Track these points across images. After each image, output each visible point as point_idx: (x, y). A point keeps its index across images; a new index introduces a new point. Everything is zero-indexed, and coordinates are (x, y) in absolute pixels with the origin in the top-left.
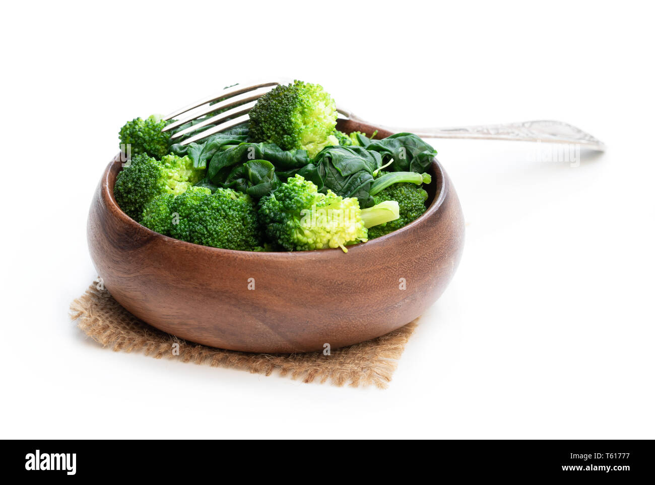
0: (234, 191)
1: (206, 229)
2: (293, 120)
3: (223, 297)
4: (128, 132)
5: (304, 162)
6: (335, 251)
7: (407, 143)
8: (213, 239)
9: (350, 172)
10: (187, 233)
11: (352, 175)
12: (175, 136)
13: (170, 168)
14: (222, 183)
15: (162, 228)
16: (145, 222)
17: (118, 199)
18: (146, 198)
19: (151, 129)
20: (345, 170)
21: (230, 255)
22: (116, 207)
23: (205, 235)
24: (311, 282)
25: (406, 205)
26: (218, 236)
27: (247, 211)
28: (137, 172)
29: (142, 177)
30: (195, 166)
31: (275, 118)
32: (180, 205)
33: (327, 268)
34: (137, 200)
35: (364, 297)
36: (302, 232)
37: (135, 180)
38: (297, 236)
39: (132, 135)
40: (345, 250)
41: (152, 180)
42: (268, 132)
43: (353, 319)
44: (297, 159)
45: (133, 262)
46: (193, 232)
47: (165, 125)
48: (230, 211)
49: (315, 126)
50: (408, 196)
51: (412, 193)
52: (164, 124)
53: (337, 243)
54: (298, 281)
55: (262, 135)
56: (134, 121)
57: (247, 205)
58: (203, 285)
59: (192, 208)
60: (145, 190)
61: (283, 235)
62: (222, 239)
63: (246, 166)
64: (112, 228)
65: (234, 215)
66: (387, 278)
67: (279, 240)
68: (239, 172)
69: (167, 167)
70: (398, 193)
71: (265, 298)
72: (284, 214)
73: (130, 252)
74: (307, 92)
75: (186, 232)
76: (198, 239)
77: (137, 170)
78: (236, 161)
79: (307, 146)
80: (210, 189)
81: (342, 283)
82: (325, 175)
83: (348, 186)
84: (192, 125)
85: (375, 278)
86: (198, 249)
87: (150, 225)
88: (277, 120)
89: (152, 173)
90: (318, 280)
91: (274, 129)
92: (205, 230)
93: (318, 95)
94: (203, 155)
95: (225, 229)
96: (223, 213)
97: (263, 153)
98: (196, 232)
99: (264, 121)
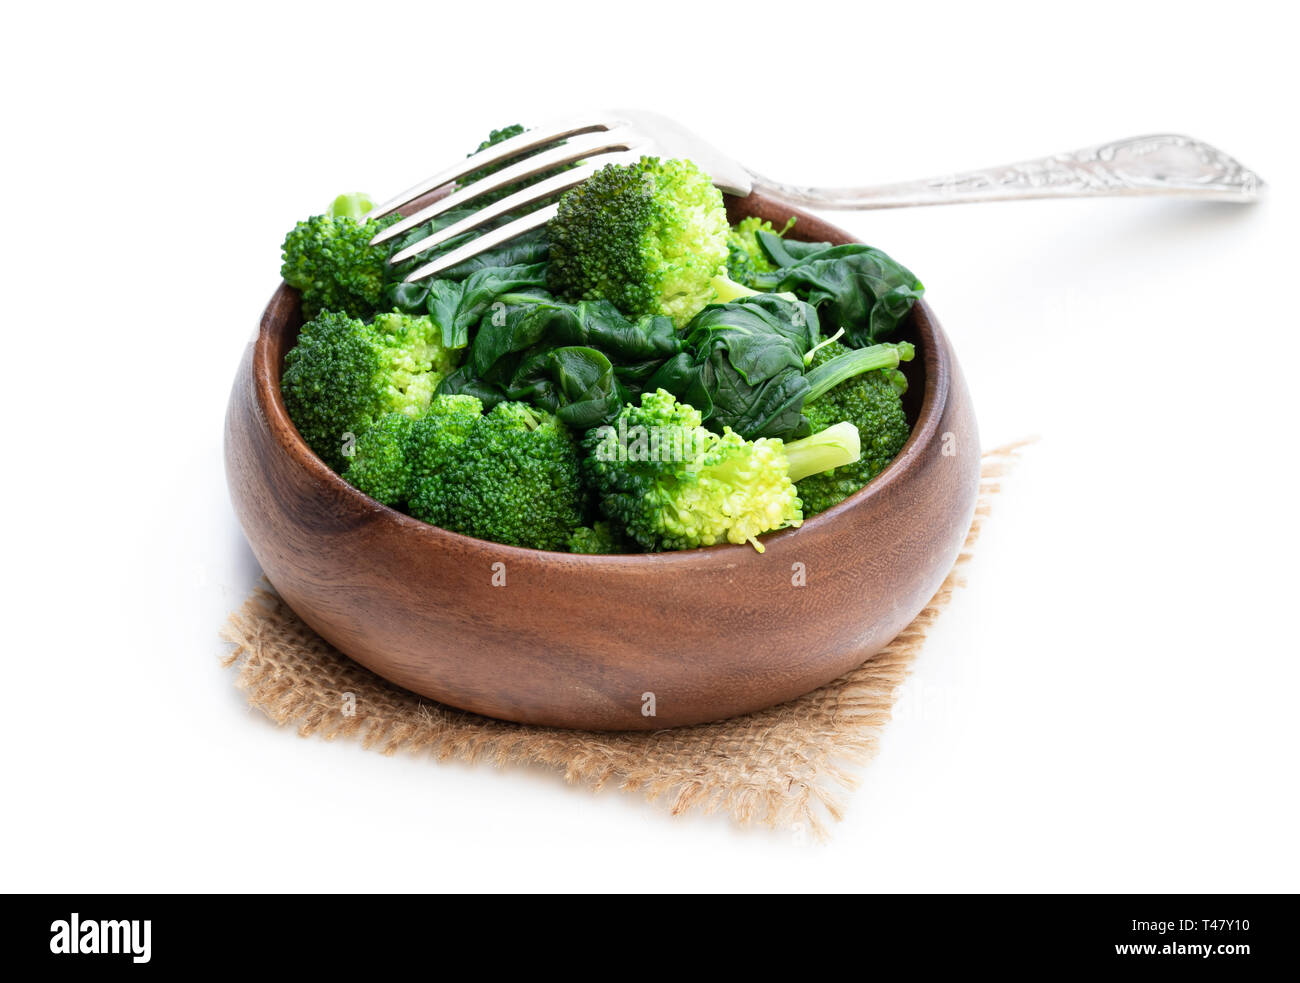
0: (530, 409)
1: (481, 499)
2: (643, 253)
3: (519, 643)
4: (301, 247)
5: (669, 348)
6: (740, 550)
7: (863, 269)
8: (494, 521)
9: (763, 376)
10: (442, 506)
11: (767, 381)
12: (397, 258)
13: (396, 346)
14: (503, 386)
15: (390, 491)
16: (355, 476)
17: (292, 410)
18: (350, 413)
19: (349, 241)
20: (753, 370)
21: (532, 561)
22: (292, 436)
23: (477, 512)
24: (695, 613)
25: (870, 422)
26: (504, 515)
27: (559, 457)
28: (330, 359)
29: (340, 371)
30: (447, 343)
31: (606, 247)
32: (426, 445)
33: (725, 585)
34: (332, 418)
35: (794, 635)
36: (673, 514)
37: (328, 376)
38: (665, 521)
39: (309, 252)
40: (760, 547)
41: (361, 377)
42: (593, 274)
43: (773, 675)
44: (655, 343)
45: (333, 557)
46: (454, 506)
47: (377, 231)
48: (526, 460)
49: (688, 265)
50: (873, 401)
51: (879, 392)
52: (374, 227)
53: (743, 536)
54: (667, 612)
55: (579, 279)
56: (311, 222)
57: (559, 442)
58: (478, 618)
59: (449, 452)
60: (348, 396)
61: (636, 518)
62: (512, 519)
63: (553, 359)
64: (285, 479)
65: (535, 469)
66: (839, 594)
67: (628, 529)
68: (539, 366)
69: (388, 345)
70: (854, 399)
71: (602, 645)
72: (638, 480)
73: (326, 537)
74: (668, 182)
75: (439, 505)
76: (464, 519)
77: (330, 354)
78: (531, 342)
79: (672, 304)
80: (482, 400)
81: (754, 612)
82: (715, 385)
83: (760, 403)
84: (430, 233)
85: (818, 596)
86: (466, 546)
87: (365, 483)
88: (612, 253)
89: (360, 361)
90: (707, 608)
91: (604, 268)
92: (477, 502)
93: (689, 191)
94: (460, 317)
95: (518, 500)
96: (512, 465)
97: (587, 330)
98: (460, 505)
99: (584, 251)
